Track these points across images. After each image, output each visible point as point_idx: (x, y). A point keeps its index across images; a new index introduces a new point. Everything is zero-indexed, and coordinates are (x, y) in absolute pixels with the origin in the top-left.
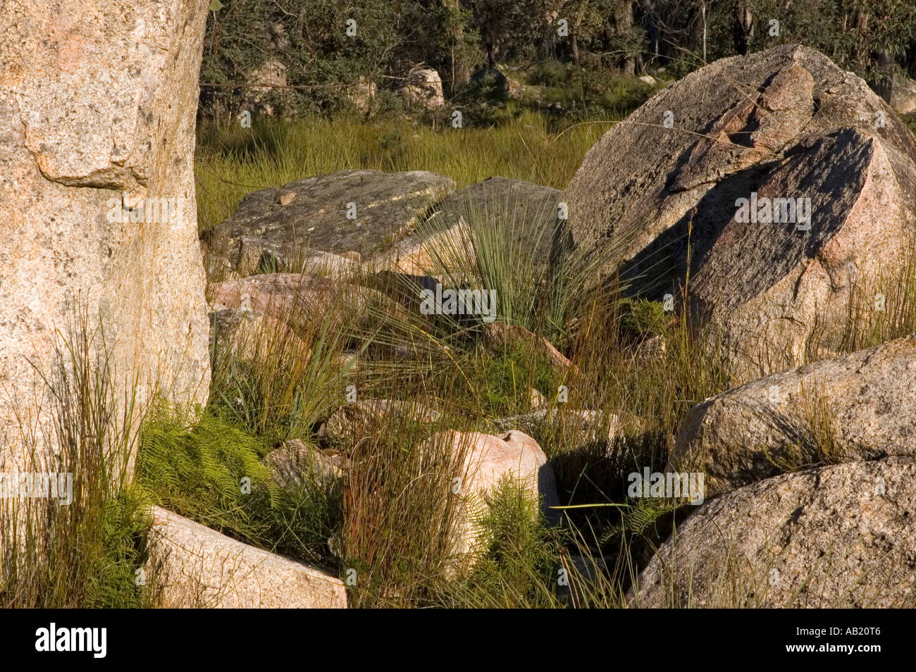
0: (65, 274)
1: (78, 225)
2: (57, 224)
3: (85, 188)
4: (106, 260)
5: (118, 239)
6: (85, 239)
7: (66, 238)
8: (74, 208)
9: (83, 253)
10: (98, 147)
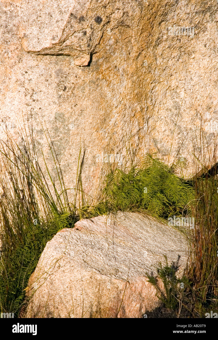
0: (31, 100)
1: (42, 75)
2: (29, 75)
3: (48, 56)
4: (61, 93)
5: (72, 81)
6: (46, 82)
7: (33, 82)
8: (40, 66)
9: (44, 89)
10: (46, 36)
